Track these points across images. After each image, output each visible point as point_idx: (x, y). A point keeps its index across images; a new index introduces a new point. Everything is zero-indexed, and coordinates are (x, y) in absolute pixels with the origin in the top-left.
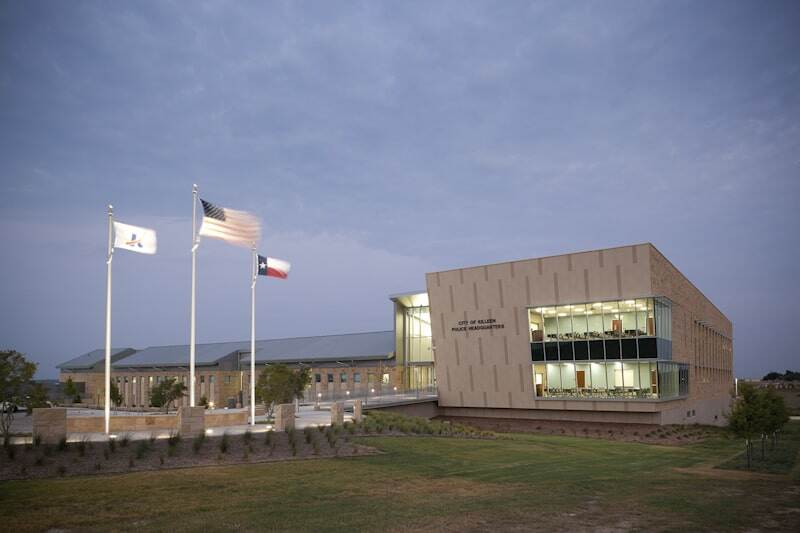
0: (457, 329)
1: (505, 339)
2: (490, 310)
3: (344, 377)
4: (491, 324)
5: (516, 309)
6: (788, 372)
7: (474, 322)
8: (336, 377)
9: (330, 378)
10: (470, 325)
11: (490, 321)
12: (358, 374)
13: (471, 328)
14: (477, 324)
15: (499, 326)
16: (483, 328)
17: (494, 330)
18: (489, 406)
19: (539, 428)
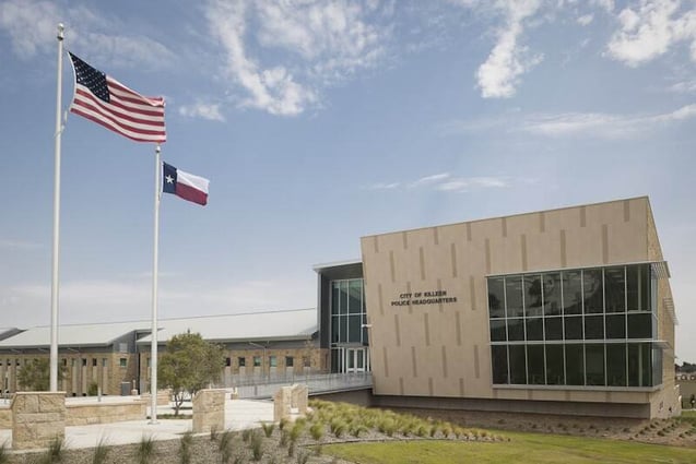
0: (398, 304)
1: (457, 314)
2: (439, 281)
3: (257, 361)
4: (440, 297)
5: (472, 279)
6: (685, 364)
7: (420, 295)
8: (249, 361)
9: (242, 361)
10: (413, 298)
11: (440, 293)
12: (275, 357)
13: (416, 302)
14: (423, 298)
15: (451, 299)
16: (430, 302)
17: (445, 304)
18: (435, 395)
19: (501, 422)
